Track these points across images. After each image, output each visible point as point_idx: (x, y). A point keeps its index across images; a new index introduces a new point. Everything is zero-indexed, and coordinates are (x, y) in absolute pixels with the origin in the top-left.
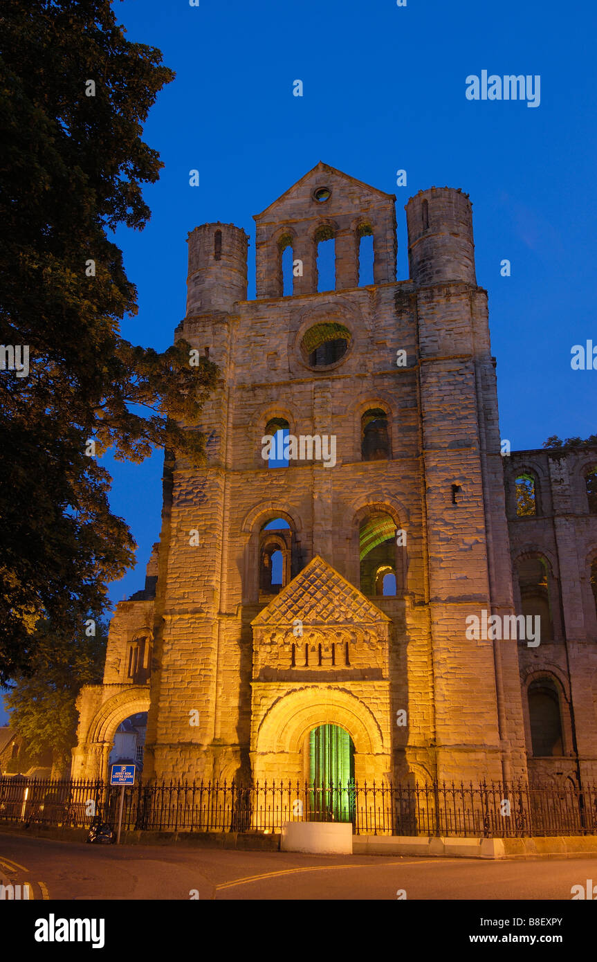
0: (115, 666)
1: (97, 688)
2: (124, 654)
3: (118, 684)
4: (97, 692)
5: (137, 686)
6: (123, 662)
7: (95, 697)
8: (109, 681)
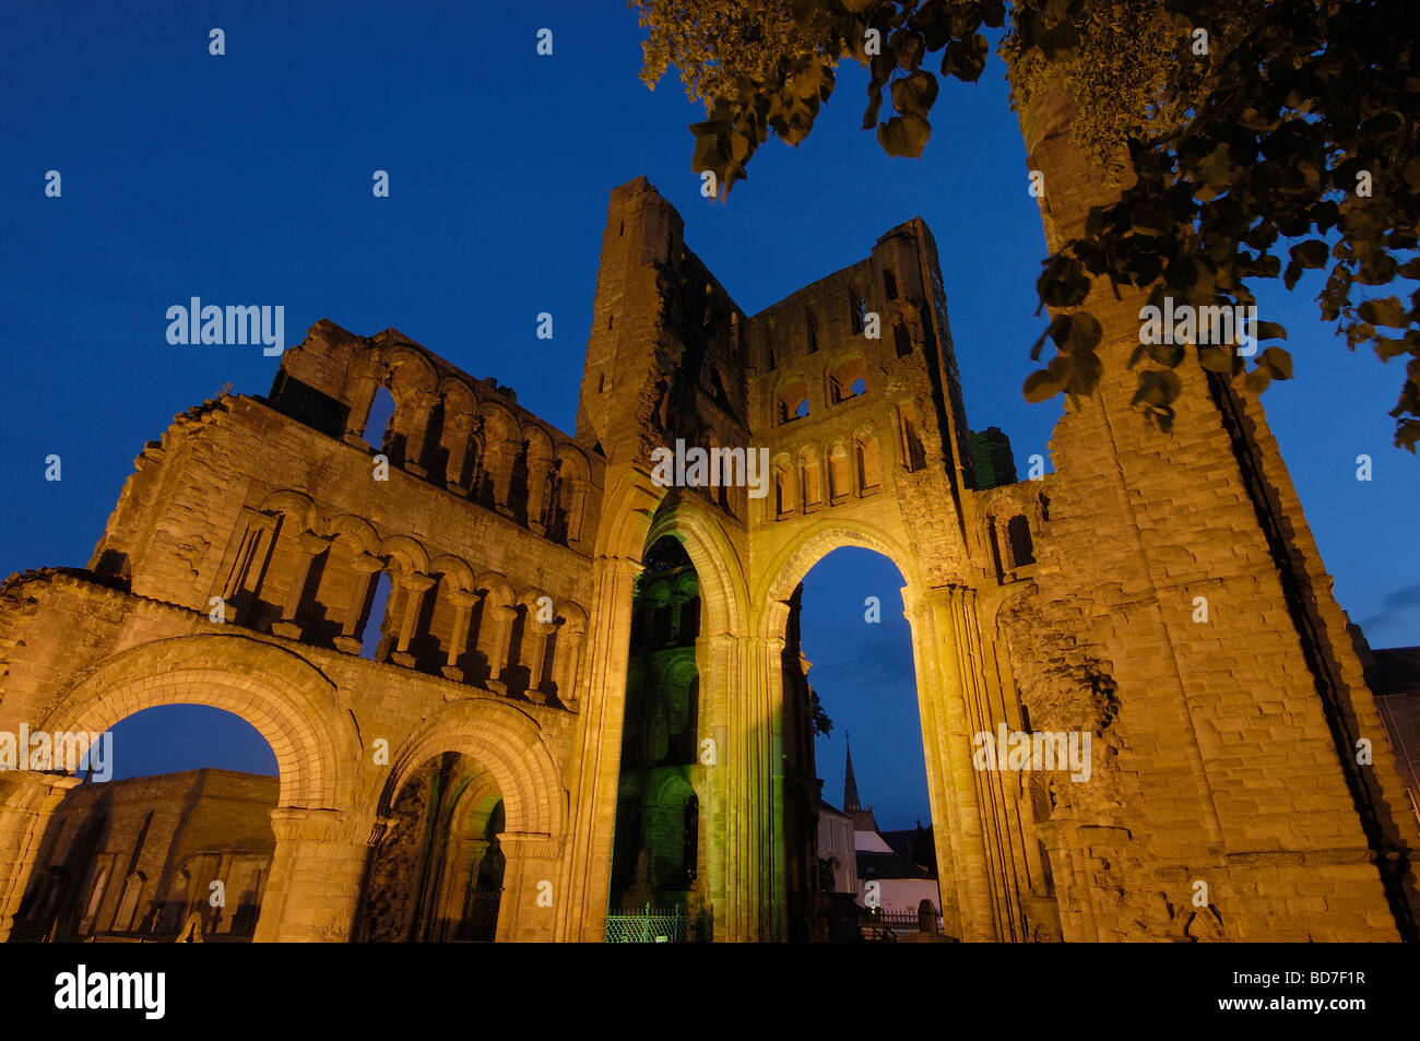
0: (190, 555)
1: (110, 600)
2: (226, 535)
3: (188, 609)
4: (103, 610)
5: (247, 632)
6: (216, 554)
7: (91, 622)
8: (157, 590)
